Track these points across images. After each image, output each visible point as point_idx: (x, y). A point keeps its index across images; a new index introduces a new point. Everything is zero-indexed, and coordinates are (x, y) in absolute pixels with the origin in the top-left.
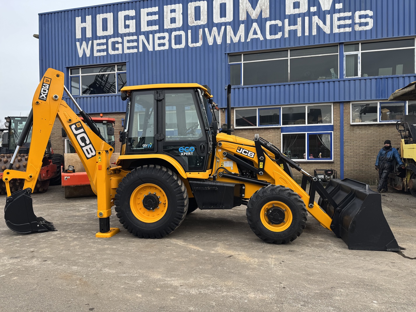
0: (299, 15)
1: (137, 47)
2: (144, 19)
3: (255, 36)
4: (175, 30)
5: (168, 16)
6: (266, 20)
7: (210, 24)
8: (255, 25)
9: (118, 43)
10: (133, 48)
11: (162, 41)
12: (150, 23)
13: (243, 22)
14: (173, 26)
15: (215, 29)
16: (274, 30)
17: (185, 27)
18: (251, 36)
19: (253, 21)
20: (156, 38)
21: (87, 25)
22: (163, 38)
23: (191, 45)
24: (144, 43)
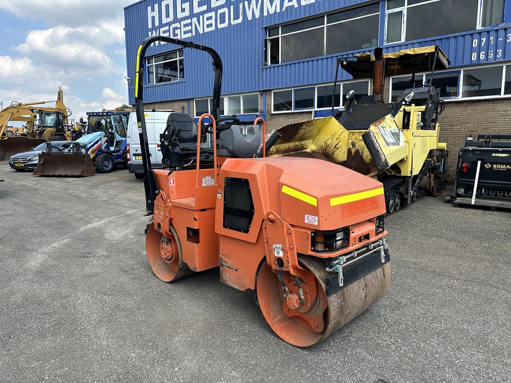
3: (290, 4)
4: (220, 7)
9: (177, 28)
10: (188, 32)
14: (219, 3)
15: (253, 1)
17: (228, 3)
18: (286, 4)
20: (205, 19)
21: (156, 14)
22: (210, 18)
23: (233, 23)
24: (196, 26)
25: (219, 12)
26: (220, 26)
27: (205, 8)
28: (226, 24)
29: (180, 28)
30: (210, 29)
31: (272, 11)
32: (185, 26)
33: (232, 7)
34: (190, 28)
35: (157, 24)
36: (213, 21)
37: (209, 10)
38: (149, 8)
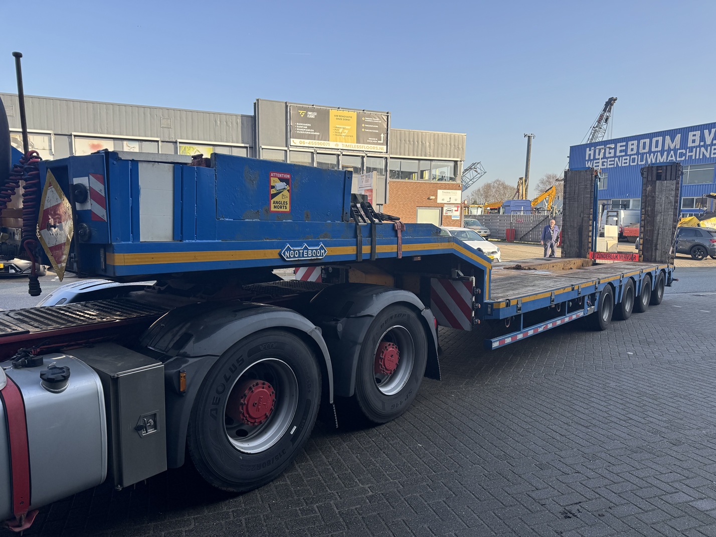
0: (694, 147)
1: (614, 164)
2: (619, 149)
3: (671, 159)
4: (633, 155)
5: (630, 147)
6: (678, 149)
7: (650, 152)
8: (672, 152)
9: (605, 162)
10: (612, 164)
11: (626, 161)
12: (621, 151)
13: (666, 151)
14: (632, 153)
15: (652, 154)
16: (681, 155)
17: (638, 153)
18: (669, 158)
19: (671, 150)
20: (623, 159)
21: (592, 152)
22: (627, 159)
23: (639, 163)
24: (617, 162)
25: (632, 157)
26: (631, 164)
27: (623, 154)
28: (635, 164)
29: (607, 162)
30: (625, 165)
31: (662, 161)
32: (610, 161)
33: (640, 156)
34: (613, 163)
35: (592, 158)
36: (628, 161)
37: (626, 155)
38: (588, 149)
